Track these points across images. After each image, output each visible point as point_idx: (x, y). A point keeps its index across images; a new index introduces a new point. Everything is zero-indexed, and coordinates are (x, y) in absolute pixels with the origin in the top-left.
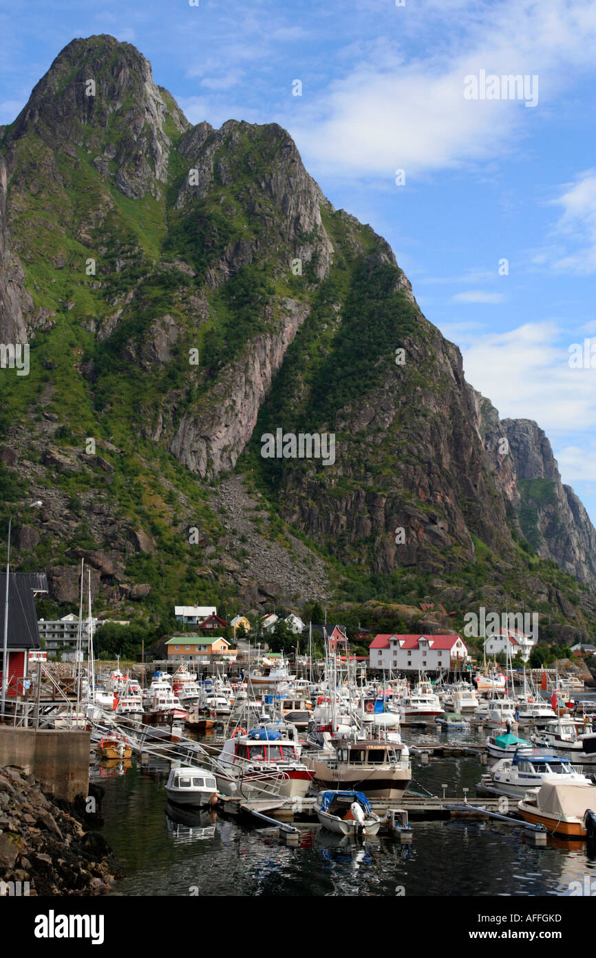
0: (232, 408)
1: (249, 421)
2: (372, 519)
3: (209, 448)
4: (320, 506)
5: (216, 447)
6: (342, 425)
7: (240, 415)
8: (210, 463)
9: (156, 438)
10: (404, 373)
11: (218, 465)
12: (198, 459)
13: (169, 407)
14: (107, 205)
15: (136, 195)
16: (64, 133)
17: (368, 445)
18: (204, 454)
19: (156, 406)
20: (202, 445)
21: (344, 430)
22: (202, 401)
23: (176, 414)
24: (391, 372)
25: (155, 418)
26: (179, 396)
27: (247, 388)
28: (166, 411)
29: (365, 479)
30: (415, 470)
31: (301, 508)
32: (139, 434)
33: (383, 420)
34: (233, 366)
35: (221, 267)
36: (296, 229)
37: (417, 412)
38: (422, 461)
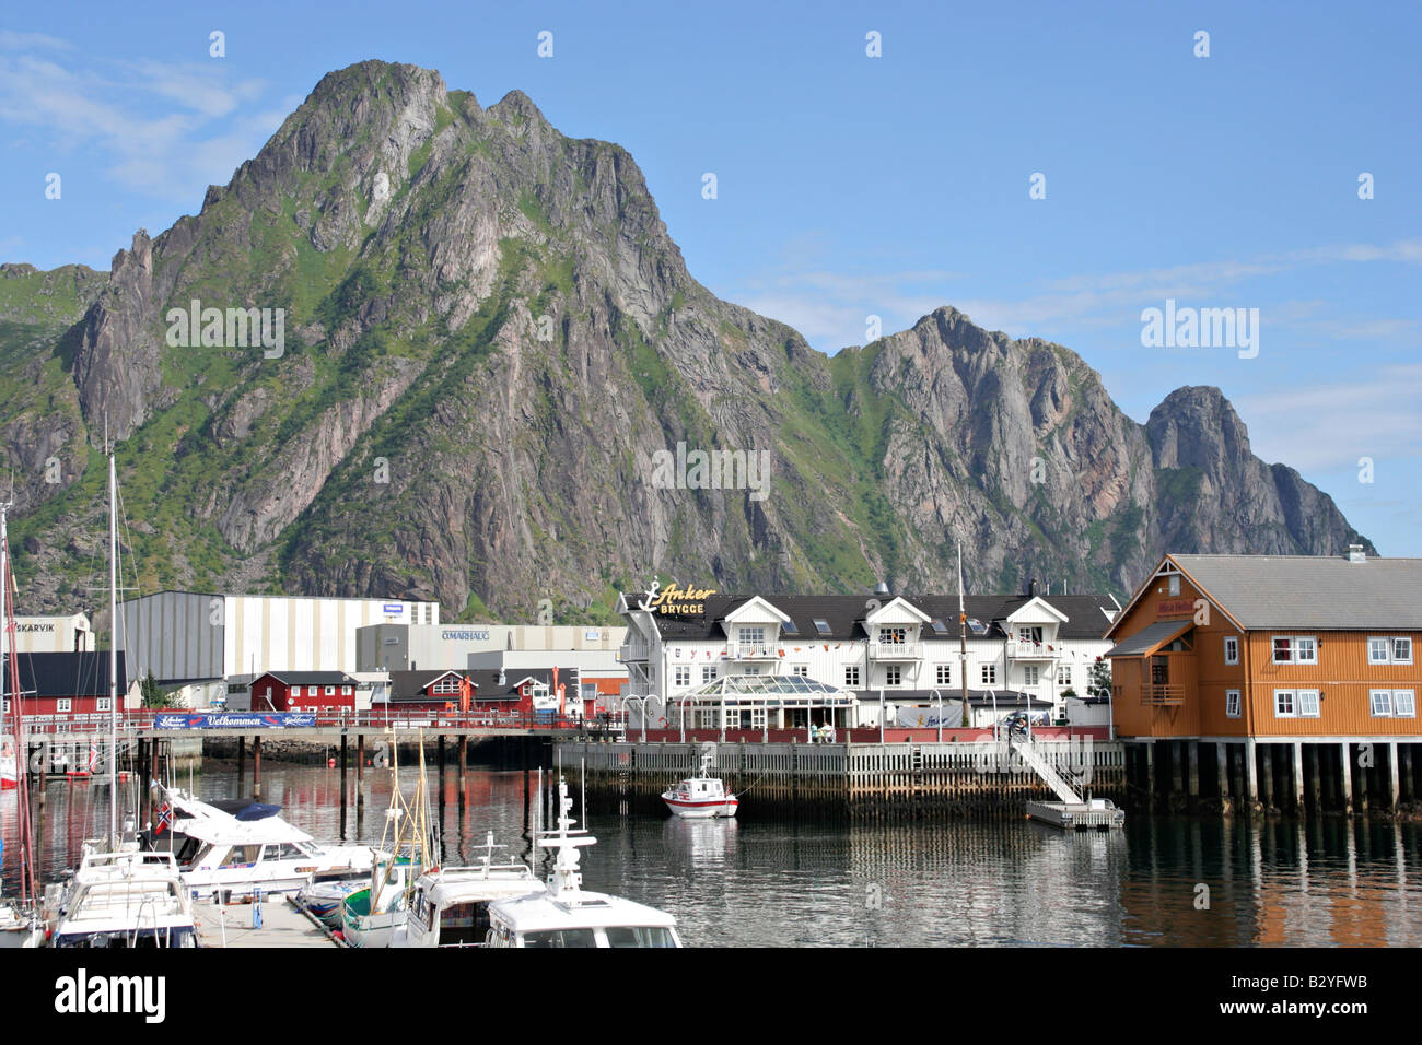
0: (288, 480)
1: (307, 491)
2: (357, 586)
3: (254, 521)
4: (317, 575)
5: (261, 522)
6: (358, 495)
7: (297, 486)
8: (253, 535)
9: (207, 515)
10: (429, 439)
11: (260, 537)
12: (241, 532)
13: (226, 483)
14: (284, 264)
15: (326, 248)
16: (270, 188)
17: (375, 513)
18: (248, 529)
19: (211, 484)
20: (248, 520)
21: (358, 499)
22: (259, 476)
23: (233, 490)
24: (416, 439)
25: (208, 498)
26: (240, 471)
27: (312, 458)
28: (223, 488)
29: (362, 548)
30: (408, 535)
31: (302, 578)
32: (189, 513)
33: (397, 488)
34: (299, 438)
35: (354, 327)
36: (438, 279)
37: (430, 478)
38: (417, 527)
